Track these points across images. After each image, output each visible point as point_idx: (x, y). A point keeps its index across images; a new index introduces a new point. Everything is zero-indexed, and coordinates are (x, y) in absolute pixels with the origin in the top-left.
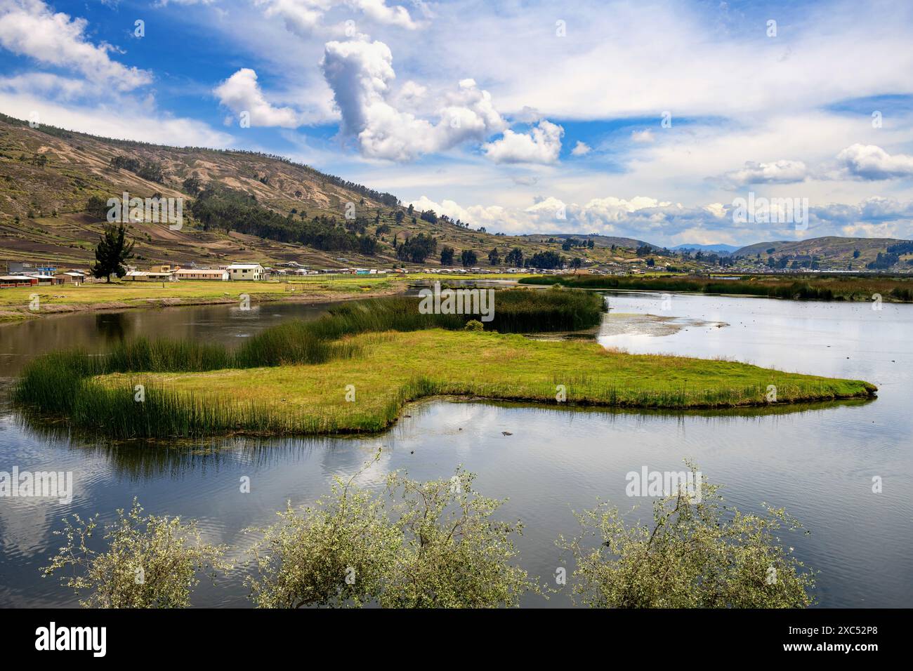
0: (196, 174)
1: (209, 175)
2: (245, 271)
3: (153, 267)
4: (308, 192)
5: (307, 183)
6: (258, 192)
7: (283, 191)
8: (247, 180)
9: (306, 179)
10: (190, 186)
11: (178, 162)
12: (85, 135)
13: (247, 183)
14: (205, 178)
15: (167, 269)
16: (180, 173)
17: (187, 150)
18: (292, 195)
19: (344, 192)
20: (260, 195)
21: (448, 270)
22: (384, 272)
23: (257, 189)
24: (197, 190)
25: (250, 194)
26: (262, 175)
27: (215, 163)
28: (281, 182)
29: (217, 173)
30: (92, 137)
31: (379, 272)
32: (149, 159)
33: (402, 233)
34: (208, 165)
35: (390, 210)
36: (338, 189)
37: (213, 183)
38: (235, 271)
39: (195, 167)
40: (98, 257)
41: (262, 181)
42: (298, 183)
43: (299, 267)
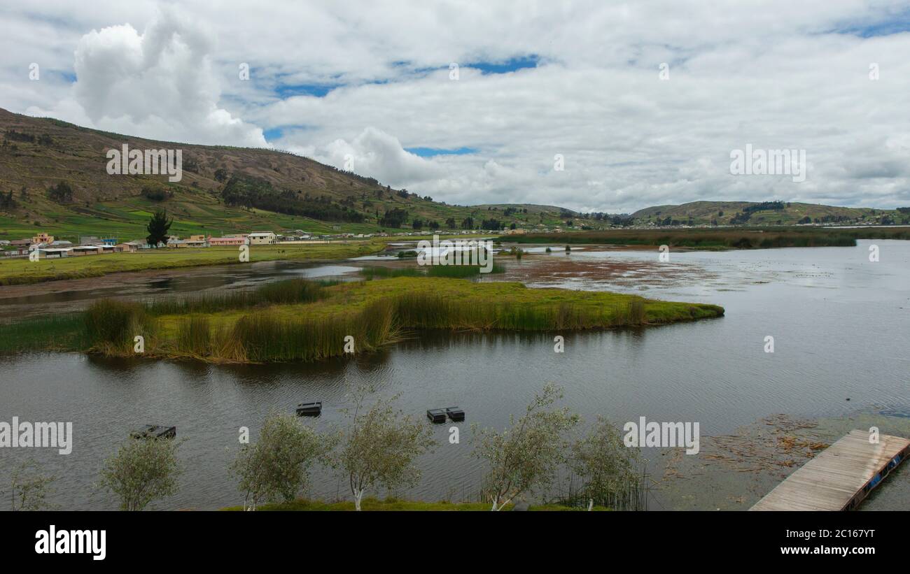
0: (224, 165)
1: (234, 166)
2: (261, 238)
3: (192, 237)
4: (310, 177)
5: (308, 169)
6: (271, 178)
7: (290, 177)
8: (263, 169)
9: (308, 167)
10: (220, 175)
11: (211, 157)
12: (138, 138)
13: (263, 171)
14: (231, 168)
15: (202, 238)
16: (212, 165)
17: (216, 148)
18: (298, 179)
19: (338, 177)
20: (273, 181)
21: (418, 233)
22: (369, 236)
23: (272, 176)
24: (225, 178)
25: (266, 180)
26: (275, 165)
27: (238, 156)
28: (289, 170)
29: (240, 164)
30: (143, 139)
31: (365, 236)
32: (188, 155)
33: (382, 207)
34: (233, 158)
35: (373, 189)
36: (333, 174)
37: (237, 171)
38: (254, 238)
39: (223, 160)
40: (149, 231)
41: (275, 170)
42: (302, 170)
43: (304, 234)
